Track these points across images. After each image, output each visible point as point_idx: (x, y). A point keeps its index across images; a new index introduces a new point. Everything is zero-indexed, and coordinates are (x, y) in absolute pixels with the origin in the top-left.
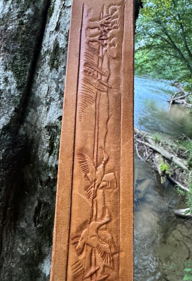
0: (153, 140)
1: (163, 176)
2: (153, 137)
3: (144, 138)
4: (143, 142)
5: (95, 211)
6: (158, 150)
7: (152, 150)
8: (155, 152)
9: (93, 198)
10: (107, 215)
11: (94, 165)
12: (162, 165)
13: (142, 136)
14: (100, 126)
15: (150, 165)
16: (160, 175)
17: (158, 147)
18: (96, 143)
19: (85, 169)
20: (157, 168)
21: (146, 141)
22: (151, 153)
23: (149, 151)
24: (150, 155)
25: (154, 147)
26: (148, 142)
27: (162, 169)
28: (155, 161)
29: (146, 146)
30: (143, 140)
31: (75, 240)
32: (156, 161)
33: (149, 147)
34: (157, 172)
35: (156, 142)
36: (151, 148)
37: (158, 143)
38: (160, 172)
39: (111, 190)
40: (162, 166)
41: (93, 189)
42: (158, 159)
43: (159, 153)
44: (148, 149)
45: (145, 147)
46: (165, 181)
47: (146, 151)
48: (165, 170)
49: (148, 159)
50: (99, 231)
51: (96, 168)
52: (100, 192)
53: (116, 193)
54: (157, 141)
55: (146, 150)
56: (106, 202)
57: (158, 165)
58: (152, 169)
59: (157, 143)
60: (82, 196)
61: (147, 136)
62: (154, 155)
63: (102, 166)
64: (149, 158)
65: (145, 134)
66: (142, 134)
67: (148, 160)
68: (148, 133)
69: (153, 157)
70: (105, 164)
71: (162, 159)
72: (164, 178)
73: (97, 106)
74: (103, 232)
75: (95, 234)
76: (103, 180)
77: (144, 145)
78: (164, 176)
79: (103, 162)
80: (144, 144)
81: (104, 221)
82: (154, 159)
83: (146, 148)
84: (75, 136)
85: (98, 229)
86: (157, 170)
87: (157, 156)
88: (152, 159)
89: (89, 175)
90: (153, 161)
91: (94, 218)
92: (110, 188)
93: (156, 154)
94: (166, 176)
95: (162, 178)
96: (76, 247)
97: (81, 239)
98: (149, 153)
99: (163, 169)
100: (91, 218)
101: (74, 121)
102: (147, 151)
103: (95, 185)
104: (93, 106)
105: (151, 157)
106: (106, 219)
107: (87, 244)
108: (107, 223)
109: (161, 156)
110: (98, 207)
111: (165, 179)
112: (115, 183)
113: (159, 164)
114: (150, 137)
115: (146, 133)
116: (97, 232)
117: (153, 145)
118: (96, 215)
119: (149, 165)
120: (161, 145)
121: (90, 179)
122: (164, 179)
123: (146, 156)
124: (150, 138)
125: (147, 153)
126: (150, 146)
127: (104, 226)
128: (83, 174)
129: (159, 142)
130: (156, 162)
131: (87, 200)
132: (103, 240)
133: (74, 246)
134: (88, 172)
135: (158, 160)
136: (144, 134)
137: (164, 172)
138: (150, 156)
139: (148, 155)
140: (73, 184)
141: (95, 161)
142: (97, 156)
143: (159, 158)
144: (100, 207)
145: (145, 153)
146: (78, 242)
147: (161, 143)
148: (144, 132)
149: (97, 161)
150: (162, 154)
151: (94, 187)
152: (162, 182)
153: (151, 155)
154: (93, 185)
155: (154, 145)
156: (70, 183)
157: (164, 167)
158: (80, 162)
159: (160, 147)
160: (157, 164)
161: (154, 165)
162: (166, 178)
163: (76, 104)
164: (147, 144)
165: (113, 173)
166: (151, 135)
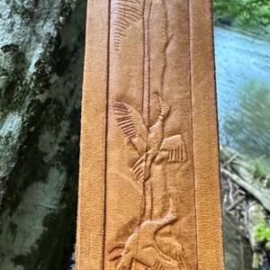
0: (249, 171)
1: (259, 252)
2: (251, 164)
3: (232, 163)
4: (227, 172)
5: (149, 202)
6: (257, 194)
7: (244, 193)
8: (250, 197)
9: (146, 180)
10: (171, 209)
11: (144, 123)
12: (262, 229)
13: (227, 159)
14: (153, 56)
15: (235, 224)
16: (253, 249)
17: (259, 190)
18: (146, 86)
19: (129, 132)
20: (248, 233)
21: (234, 171)
22: (240, 198)
23: (236, 193)
24: (237, 202)
25: (249, 187)
26: (238, 174)
27: (259, 236)
28: (245, 218)
29: (233, 181)
30: (229, 168)
31: (115, 253)
32: (250, 217)
33: (238, 184)
34: (247, 241)
35: (255, 177)
36: (242, 188)
37: (261, 181)
38: (253, 243)
39: (177, 165)
40: (259, 231)
41: (143, 164)
42: (254, 214)
43: (259, 202)
44: (235, 189)
45: (230, 184)
46: (261, 264)
47: (231, 194)
48: (265, 241)
49: (231, 210)
50: (158, 238)
51: (148, 127)
52: (157, 169)
53: (187, 170)
54: (258, 176)
55: (231, 190)
56: (169, 187)
57: (251, 228)
58: (238, 233)
59: (259, 179)
60: (125, 177)
61: (238, 162)
62: (248, 203)
63: (158, 124)
64: (234, 208)
65: (234, 157)
66: (228, 155)
67: (232, 213)
68: (241, 156)
69: (244, 207)
70: (163, 121)
71: (262, 215)
72: (261, 257)
73: (146, 23)
74: (166, 239)
75: (150, 241)
76: (161, 148)
77: (229, 180)
78: (262, 253)
79: (161, 117)
80: (228, 176)
81: (165, 220)
82: (244, 213)
83: (231, 186)
84: (108, 77)
85: (156, 233)
86: (247, 236)
87: (253, 207)
88: (240, 211)
89: (135, 140)
90: (242, 216)
91: (147, 214)
92: (175, 162)
93: (251, 203)
94: (265, 254)
95: (255, 255)
96: (117, 264)
97: (125, 251)
98: (235, 198)
99: (262, 238)
100: (143, 215)
101: (106, 51)
102: (233, 193)
103: (147, 156)
104: (139, 24)
105: (238, 207)
106: (169, 216)
107: (137, 260)
108: (172, 223)
109: (262, 208)
110: (154, 196)
111: (262, 260)
112: (184, 152)
113: (254, 225)
114: (244, 164)
115: (238, 154)
116: (154, 239)
117: (247, 182)
118: (152, 210)
119: (232, 224)
120: (265, 185)
121: (139, 148)
122: (260, 260)
123: (228, 203)
124: (245, 166)
125: (231, 197)
126: (242, 182)
127: (167, 229)
128: (126, 140)
129: (263, 178)
130: (248, 219)
131: (133, 183)
132: (166, 254)
133: (114, 263)
134: (134, 136)
135: (254, 217)
136: (232, 155)
137: (263, 244)
138: (237, 205)
139: (233, 202)
140: (108, 156)
141: (146, 116)
142: (149, 107)
143: (256, 211)
144: (158, 195)
145: (228, 196)
146: (120, 256)
147: (266, 181)
148: (233, 151)
149: (149, 116)
150: (264, 204)
151: (146, 161)
152: (255, 265)
153: (241, 202)
154: (144, 157)
155: (250, 182)
156: (102, 154)
157: (263, 233)
158: (119, 120)
159: (262, 189)
160: (251, 225)
161: (244, 225)
162: (264, 258)
163: (109, 23)
164: (235, 177)
165: (179, 136)
166: (247, 161)
